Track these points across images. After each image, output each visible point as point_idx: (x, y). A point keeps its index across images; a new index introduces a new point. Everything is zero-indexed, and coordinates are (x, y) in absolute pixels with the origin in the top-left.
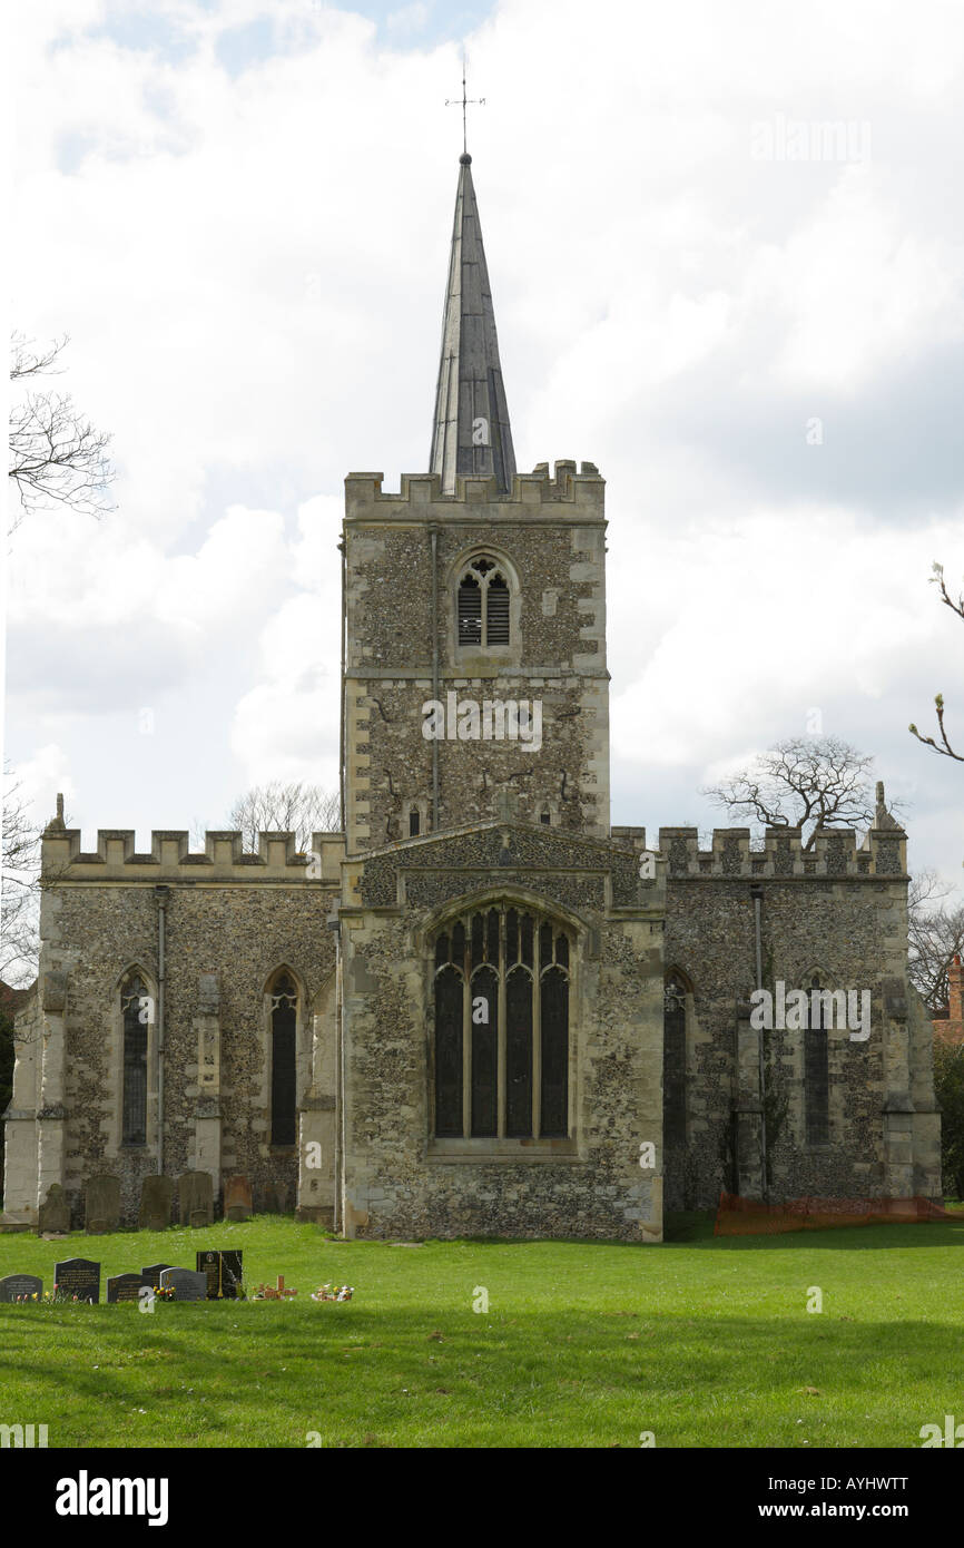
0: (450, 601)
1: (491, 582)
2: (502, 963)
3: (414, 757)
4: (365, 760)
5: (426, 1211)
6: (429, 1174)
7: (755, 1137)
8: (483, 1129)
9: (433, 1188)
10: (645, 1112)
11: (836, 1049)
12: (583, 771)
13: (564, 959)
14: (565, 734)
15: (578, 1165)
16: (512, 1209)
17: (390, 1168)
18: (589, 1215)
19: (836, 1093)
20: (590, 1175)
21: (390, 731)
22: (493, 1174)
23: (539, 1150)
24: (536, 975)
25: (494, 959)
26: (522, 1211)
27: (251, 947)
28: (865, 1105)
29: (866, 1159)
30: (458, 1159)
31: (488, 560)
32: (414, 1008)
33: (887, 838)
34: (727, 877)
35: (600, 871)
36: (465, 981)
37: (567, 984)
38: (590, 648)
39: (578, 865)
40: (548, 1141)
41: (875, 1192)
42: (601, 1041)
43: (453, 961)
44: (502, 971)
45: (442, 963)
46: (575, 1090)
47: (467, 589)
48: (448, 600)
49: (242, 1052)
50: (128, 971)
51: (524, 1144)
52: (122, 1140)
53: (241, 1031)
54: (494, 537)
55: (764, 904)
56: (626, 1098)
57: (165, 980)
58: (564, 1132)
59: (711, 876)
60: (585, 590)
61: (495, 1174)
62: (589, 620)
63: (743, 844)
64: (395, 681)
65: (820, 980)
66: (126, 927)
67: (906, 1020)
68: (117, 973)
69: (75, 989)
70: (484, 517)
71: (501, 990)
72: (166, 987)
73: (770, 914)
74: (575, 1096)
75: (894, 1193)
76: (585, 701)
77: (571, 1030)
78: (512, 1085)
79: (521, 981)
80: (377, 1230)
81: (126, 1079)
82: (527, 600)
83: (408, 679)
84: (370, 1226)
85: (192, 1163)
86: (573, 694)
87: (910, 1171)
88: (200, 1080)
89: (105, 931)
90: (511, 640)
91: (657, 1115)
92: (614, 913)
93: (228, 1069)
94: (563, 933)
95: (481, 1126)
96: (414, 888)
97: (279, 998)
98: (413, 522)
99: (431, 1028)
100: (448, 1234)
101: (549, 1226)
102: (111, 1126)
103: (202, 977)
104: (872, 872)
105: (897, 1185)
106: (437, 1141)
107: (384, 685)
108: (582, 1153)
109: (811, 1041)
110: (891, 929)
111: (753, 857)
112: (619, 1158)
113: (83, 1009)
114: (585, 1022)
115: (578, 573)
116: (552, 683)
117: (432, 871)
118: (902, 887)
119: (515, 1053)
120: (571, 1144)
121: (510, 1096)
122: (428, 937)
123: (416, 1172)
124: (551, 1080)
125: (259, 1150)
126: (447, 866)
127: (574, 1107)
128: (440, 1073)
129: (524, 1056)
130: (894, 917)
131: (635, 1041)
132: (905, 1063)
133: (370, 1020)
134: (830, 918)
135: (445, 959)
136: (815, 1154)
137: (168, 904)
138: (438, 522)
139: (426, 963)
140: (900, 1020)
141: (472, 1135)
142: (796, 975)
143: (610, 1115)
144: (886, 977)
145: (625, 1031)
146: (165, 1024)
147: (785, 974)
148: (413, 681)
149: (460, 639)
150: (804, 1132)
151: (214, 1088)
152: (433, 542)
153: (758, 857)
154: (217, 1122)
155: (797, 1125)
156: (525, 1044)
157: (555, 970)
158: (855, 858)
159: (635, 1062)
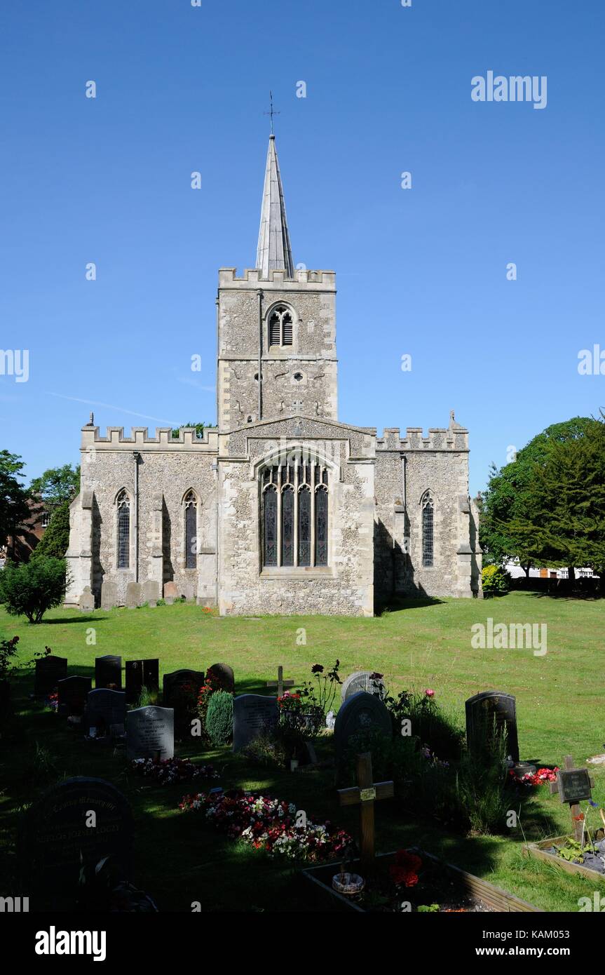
1: (284, 317)
2: (296, 481)
3: (250, 395)
4: (228, 396)
5: (260, 602)
6: (261, 584)
7: (402, 564)
8: (288, 562)
9: (262, 591)
10: (365, 555)
11: (437, 525)
12: (325, 402)
13: (325, 481)
14: (317, 385)
15: (333, 579)
16: (301, 601)
17: (243, 581)
18: (339, 604)
19: (436, 545)
20: (339, 585)
21: (239, 383)
23: (313, 571)
24: (312, 489)
25: (292, 480)
26: (306, 602)
27: (176, 479)
28: (450, 550)
29: (450, 573)
30: (275, 577)
31: (284, 307)
32: (254, 505)
33: (460, 433)
34: (390, 449)
35: (343, 439)
36: (279, 492)
37: (327, 493)
38: (329, 347)
39: (334, 436)
40: (318, 567)
41: (453, 588)
42: (344, 521)
43: (273, 482)
44: (296, 487)
45: (267, 483)
46: (331, 544)
47: (274, 319)
48: (266, 325)
49: (173, 527)
50: (120, 490)
51: (306, 569)
52: (119, 566)
53: (172, 517)
54: (286, 297)
55: (406, 462)
56: (356, 548)
57: (138, 495)
58: (325, 564)
59: (383, 449)
60: (327, 321)
61: (293, 584)
62: (328, 335)
63: (396, 435)
64: (241, 360)
65: (430, 495)
66: (121, 471)
67: (469, 513)
68: (116, 491)
69: (97, 498)
70: (282, 288)
71: (296, 496)
72: (138, 497)
73: (408, 466)
74: (331, 546)
75: (463, 588)
76: (327, 370)
77: (329, 515)
78: (300, 542)
79: (305, 492)
80: (237, 611)
81: (120, 539)
82: (300, 325)
83: (247, 360)
84: (233, 609)
85: (150, 576)
86: (321, 368)
87: (470, 579)
88: (154, 540)
89: (110, 472)
90: (293, 343)
91: (371, 556)
92: (350, 459)
93: (166, 534)
94: (325, 469)
95: (286, 561)
96: (254, 446)
97: (189, 503)
98: (249, 289)
99: (262, 514)
100: (270, 612)
101: (319, 609)
102: (114, 560)
103: (154, 493)
104: (453, 447)
105: (464, 585)
106: (264, 568)
107: (236, 362)
108: (335, 574)
109: (426, 522)
110: (461, 473)
111: (401, 441)
112: (352, 577)
113: (100, 507)
114: (337, 512)
115: (323, 314)
116: (312, 362)
117: (263, 438)
118: (466, 454)
119: (302, 527)
120: (329, 569)
121: (300, 547)
122: (261, 470)
123: (256, 583)
124: (320, 539)
125: (180, 571)
126: (270, 436)
127: (331, 552)
128: (267, 536)
129: (307, 527)
130: (463, 467)
131: (360, 521)
132: (468, 532)
133: (233, 510)
134: (435, 468)
135: (269, 481)
136: (427, 572)
137: (139, 460)
138: (261, 290)
139: (260, 483)
140: (465, 513)
141: (282, 565)
142: (420, 493)
143: (348, 556)
144: (459, 494)
145: (356, 515)
146: (138, 514)
147: (415, 492)
148: (249, 360)
149: (271, 343)
150: (423, 562)
151: (160, 543)
152: (259, 299)
153: (403, 441)
154: (161, 558)
155: (420, 559)
156: (308, 522)
157: (322, 486)
158: (446, 441)
159: (361, 531)
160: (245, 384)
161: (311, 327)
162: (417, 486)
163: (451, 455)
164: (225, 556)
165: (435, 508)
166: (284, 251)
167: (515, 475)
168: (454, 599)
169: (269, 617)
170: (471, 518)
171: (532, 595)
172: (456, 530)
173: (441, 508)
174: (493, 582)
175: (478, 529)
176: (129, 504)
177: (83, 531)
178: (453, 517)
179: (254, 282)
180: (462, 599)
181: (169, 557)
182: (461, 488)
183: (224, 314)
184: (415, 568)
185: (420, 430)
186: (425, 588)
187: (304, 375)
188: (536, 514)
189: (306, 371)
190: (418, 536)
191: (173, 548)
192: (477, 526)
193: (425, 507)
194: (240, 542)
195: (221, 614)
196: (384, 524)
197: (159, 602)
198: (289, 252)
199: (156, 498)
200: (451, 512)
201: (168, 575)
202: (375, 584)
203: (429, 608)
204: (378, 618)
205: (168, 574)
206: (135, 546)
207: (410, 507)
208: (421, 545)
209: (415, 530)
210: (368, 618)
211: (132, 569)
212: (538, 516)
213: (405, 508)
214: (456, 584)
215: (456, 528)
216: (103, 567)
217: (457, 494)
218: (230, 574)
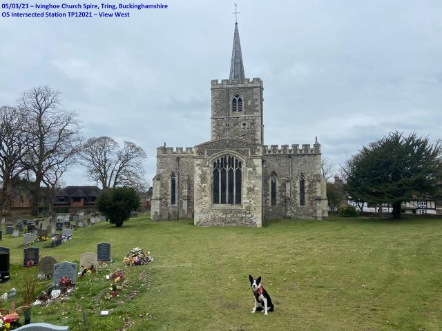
0: (231, 103)
1: (238, 99)
2: (227, 167)
4: (215, 133)
5: (211, 219)
6: (211, 211)
8: (223, 202)
9: (212, 214)
10: (258, 199)
11: (306, 187)
12: (256, 135)
13: (240, 167)
14: (252, 127)
15: (243, 210)
16: (229, 219)
17: (204, 210)
18: (245, 221)
19: (306, 196)
20: (246, 212)
21: (219, 128)
22: (225, 212)
23: (235, 207)
24: (234, 170)
25: (226, 167)
28: (312, 198)
29: (312, 209)
30: (218, 208)
31: (238, 95)
32: (209, 177)
33: (317, 146)
34: (284, 154)
36: (220, 171)
37: (241, 172)
38: (258, 111)
39: (243, 146)
40: (237, 205)
42: (248, 184)
43: (217, 167)
44: (227, 169)
47: (234, 101)
50: (172, 173)
51: (232, 205)
54: (238, 91)
55: (291, 159)
56: (253, 196)
58: (240, 203)
59: (281, 154)
60: (256, 100)
62: (257, 105)
63: (287, 148)
65: (303, 174)
66: (172, 165)
67: (320, 181)
69: (163, 176)
70: (237, 87)
71: (227, 173)
72: (179, 176)
74: (243, 195)
75: (318, 216)
76: (256, 121)
78: (229, 193)
79: (231, 171)
80: (201, 223)
81: (172, 192)
82: (245, 102)
83: (222, 118)
87: (321, 211)
88: (184, 193)
89: (168, 166)
90: (242, 110)
92: (251, 157)
94: (240, 162)
96: (208, 152)
98: (223, 88)
99: (213, 181)
102: (169, 201)
103: (185, 174)
104: (313, 153)
106: (214, 204)
107: (218, 119)
109: (301, 186)
110: (317, 163)
111: (289, 150)
112: (252, 209)
113: (164, 180)
114: (245, 180)
115: (255, 97)
116: (250, 118)
117: (212, 148)
118: (319, 155)
119: (230, 187)
120: (242, 206)
121: (229, 196)
122: (212, 162)
124: (238, 192)
126: (215, 147)
131: (255, 184)
132: (320, 190)
133: (199, 179)
134: (305, 162)
136: (302, 208)
137: (179, 161)
138: (228, 88)
139: (211, 168)
141: (221, 203)
143: (250, 200)
145: (253, 181)
146: (178, 182)
154: (187, 200)
155: (298, 202)
156: (232, 185)
157: (239, 169)
158: (310, 150)
159: (256, 189)
160: (222, 128)
161: (249, 103)
162: (296, 170)
163: (312, 156)
164: (196, 199)
165: (305, 179)
172: (315, 189)
173: (308, 179)
177: (157, 189)
179: (225, 85)
182: (317, 170)
184: (296, 206)
189: (248, 122)
190: (297, 192)
194: (203, 193)
195: (195, 224)
200: (313, 181)
204: (263, 228)
206: (178, 195)
207: (293, 179)
208: (299, 196)
210: (259, 227)
211: (176, 205)
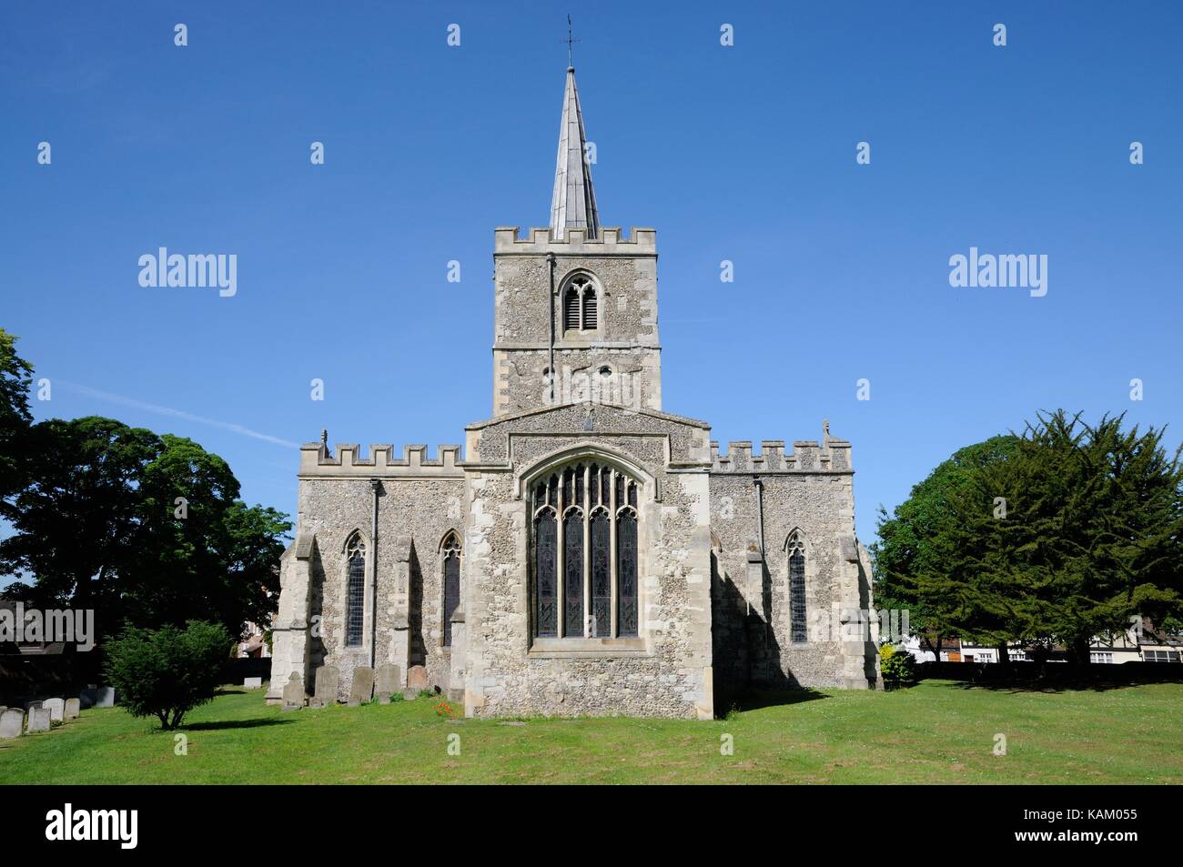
1: (585, 291)
2: (586, 505)
5: (529, 696)
6: (530, 666)
7: (761, 638)
8: (574, 631)
9: (534, 676)
10: (698, 618)
11: (811, 581)
15: (647, 658)
16: (595, 693)
17: (501, 662)
18: (656, 699)
19: (811, 611)
20: (656, 667)
21: (521, 382)
23: (616, 645)
24: (612, 514)
25: (579, 501)
26: (604, 695)
27: (431, 517)
29: (833, 653)
30: (553, 655)
31: (584, 278)
32: (520, 539)
33: (840, 447)
34: (738, 472)
35: (659, 435)
36: (558, 517)
37: (636, 520)
38: (648, 330)
39: (644, 430)
40: (623, 639)
41: (838, 674)
42: (663, 563)
43: (550, 503)
44: (586, 511)
45: (541, 505)
46: (643, 600)
47: (570, 296)
48: (559, 301)
49: (426, 586)
50: (352, 533)
51: (604, 642)
52: (347, 643)
53: (425, 572)
54: (587, 263)
55: (762, 489)
56: (683, 607)
57: (376, 539)
58: (635, 633)
59: (728, 471)
60: (644, 295)
61: (583, 666)
62: (647, 313)
63: (747, 451)
64: (525, 350)
65: (799, 537)
66: (352, 505)
67: (856, 562)
68: (346, 534)
69: (319, 544)
70: (581, 252)
71: (586, 524)
72: (376, 544)
73: (766, 495)
74: (643, 605)
75: (852, 675)
76: (645, 362)
77: (640, 555)
78: (594, 598)
79: (601, 519)
80: (491, 710)
81: (349, 603)
82: (608, 302)
83: (533, 350)
84: (485, 707)
85: (391, 658)
86: (637, 358)
87: (863, 661)
88: (396, 604)
89: (338, 508)
90: (598, 326)
91: (707, 619)
92: (671, 466)
93: (416, 596)
94: (632, 483)
95: (572, 627)
96: (519, 448)
97: (449, 551)
98: (537, 254)
99: (533, 554)
100: (546, 713)
101: (625, 707)
102: (340, 634)
103: (399, 537)
104: (830, 468)
105: (854, 669)
106: (537, 640)
107: (518, 353)
108: (649, 649)
109: (795, 576)
110: (844, 504)
111: (754, 459)
112: (678, 653)
113: (323, 558)
114: (651, 549)
115: (639, 285)
116: (624, 352)
117: (533, 435)
118: (849, 477)
119: (597, 573)
120: (641, 642)
121: (594, 606)
122: (530, 485)
123: (521, 665)
124: (625, 593)
125: (434, 651)
126: (544, 431)
127: (643, 614)
128: (540, 589)
129: (604, 575)
130: (845, 495)
131: (689, 563)
132: (857, 590)
133: (486, 547)
134: (804, 498)
135: (544, 502)
136: (800, 650)
137: (379, 490)
138: (552, 254)
139: (529, 505)
140: (852, 562)
141: (564, 635)
142: (784, 534)
143: (671, 620)
144: (843, 535)
145: (682, 555)
146: (376, 568)
147: (777, 534)
148: (536, 350)
149: (567, 326)
150: (792, 636)
151: (405, 609)
152: (550, 267)
153: (757, 459)
154: (407, 631)
155: (787, 632)
156: (605, 566)
157: (627, 510)
158: (819, 459)
159: (690, 579)
160: (530, 383)
161: (622, 303)
162: (779, 524)
163: (827, 479)
164: (474, 621)
165: (806, 555)
166: (587, 209)
167: (917, 515)
168: (840, 691)
169: (541, 720)
170: (861, 570)
171: (955, 685)
172: (840, 588)
173: (816, 556)
174: (892, 668)
175: (871, 586)
176: (364, 554)
177: (297, 591)
178: (834, 569)
179: (542, 244)
180: (853, 691)
181: (420, 630)
182: (844, 526)
183: (502, 288)
184: (780, 644)
185: (782, 444)
186: (796, 675)
187: (613, 368)
188: (954, 564)
189: (616, 364)
190: (783, 598)
191: (426, 616)
192: (870, 581)
193: (792, 554)
194: (498, 598)
195: (466, 716)
196: (733, 580)
197: (395, 697)
198: (594, 211)
199: (402, 544)
200: (831, 562)
201: (418, 657)
202: (714, 665)
203: (804, 705)
204: (719, 722)
205: (417, 654)
206: (371, 614)
207: (770, 555)
208: (788, 610)
209: (778, 589)
210: (703, 721)
211: (366, 648)
212: (958, 566)
213: (763, 556)
214: (842, 668)
215: (839, 585)
216: (325, 645)
217: (838, 535)
218: (481, 649)
